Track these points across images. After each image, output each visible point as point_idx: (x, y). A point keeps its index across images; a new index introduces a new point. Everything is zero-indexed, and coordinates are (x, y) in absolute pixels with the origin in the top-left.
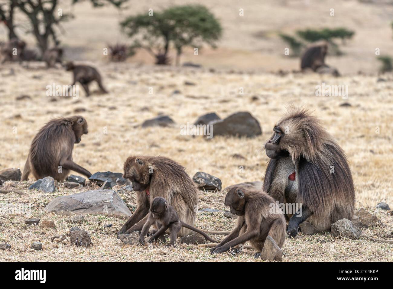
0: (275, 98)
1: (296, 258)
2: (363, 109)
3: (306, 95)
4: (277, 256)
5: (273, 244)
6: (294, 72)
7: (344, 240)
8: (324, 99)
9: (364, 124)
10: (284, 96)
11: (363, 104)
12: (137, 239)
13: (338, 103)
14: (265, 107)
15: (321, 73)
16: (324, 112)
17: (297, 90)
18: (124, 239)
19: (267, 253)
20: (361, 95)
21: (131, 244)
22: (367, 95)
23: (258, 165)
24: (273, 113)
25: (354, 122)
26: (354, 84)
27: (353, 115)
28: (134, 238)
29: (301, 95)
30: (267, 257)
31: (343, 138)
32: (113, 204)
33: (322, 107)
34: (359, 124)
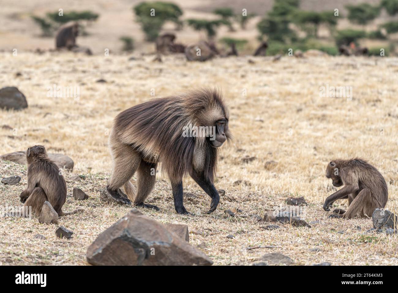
0: (36, 75)
1: (70, 221)
2: (118, 85)
3: (65, 72)
4: (54, 220)
5: (50, 208)
6: (51, 51)
7: (113, 204)
8: (82, 75)
9: (120, 99)
10: (45, 72)
11: (117, 81)
13: (95, 79)
14: (28, 82)
15: (76, 52)
16: (83, 87)
17: (57, 68)
19: (45, 217)
20: (115, 72)
22: (120, 72)
23: (25, 135)
24: (36, 87)
25: (111, 96)
26: (108, 63)
27: (109, 90)
29: (60, 71)
30: (45, 220)
31: (102, 112)
33: (80, 83)
34: (115, 99)
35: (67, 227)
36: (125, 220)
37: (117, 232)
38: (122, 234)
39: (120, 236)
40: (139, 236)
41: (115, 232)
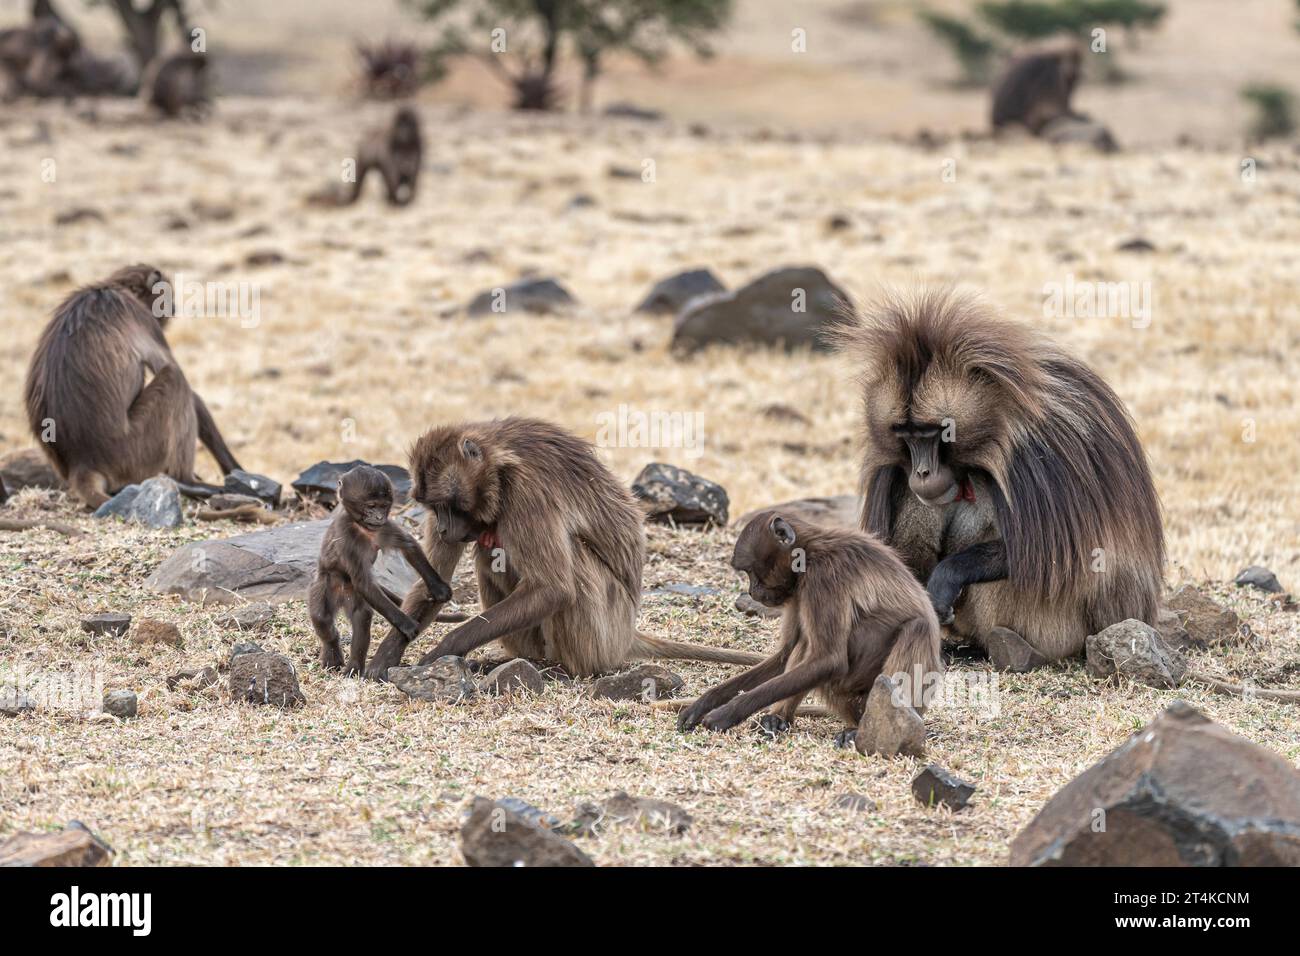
0: (904, 224)
1: (972, 747)
2: (1195, 260)
3: (1005, 214)
4: (911, 742)
6: (969, 137)
7: (1130, 688)
8: (1067, 225)
9: (1197, 309)
10: (935, 214)
11: (1193, 244)
12: (451, 683)
13: (1112, 240)
14: (869, 251)
15: (1057, 141)
16: (1068, 271)
17: (978, 198)
18: (409, 684)
19: (878, 731)
20: (1189, 214)
21: (431, 699)
22: (1208, 213)
23: (847, 441)
24: (900, 270)
25: (1165, 302)
26: (1166, 179)
27: (1161, 279)
28: (441, 680)
29: (990, 211)
30: (877, 745)
31: (1128, 356)
33: (1060, 252)
34: (1181, 309)
35: (957, 767)
36: (1144, 743)
37: (1115, 786)
38: (1133, 793)
39: (1125, 800)
40: (1194, 800)
41: (1110, 783)
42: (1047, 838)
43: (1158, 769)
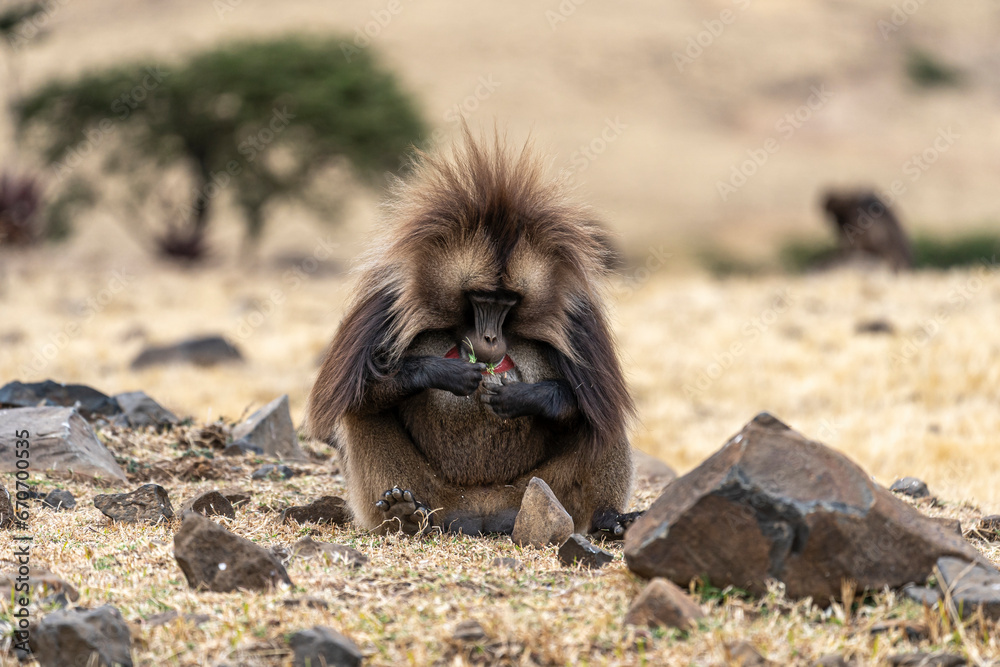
4: (560, 535)
5: (548, 499)
12: (151, 508)
18: (113, 509)
19: (532, 525)
21: (133, 522)
28: (142, 505)
30: (531, 538)
32: (70, 443)
36: (735, 444)
37: (710, 479)
38: (724, 482)
39: (719, 488)
40: (774, 486)
41: (707, 476)
42: (655, 522)
43: (745, 462)
